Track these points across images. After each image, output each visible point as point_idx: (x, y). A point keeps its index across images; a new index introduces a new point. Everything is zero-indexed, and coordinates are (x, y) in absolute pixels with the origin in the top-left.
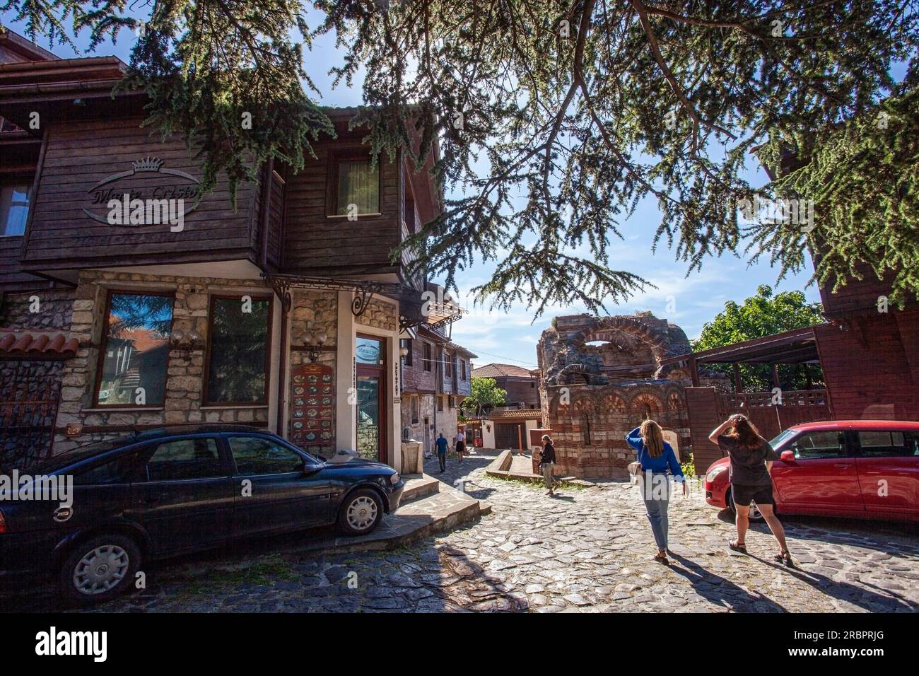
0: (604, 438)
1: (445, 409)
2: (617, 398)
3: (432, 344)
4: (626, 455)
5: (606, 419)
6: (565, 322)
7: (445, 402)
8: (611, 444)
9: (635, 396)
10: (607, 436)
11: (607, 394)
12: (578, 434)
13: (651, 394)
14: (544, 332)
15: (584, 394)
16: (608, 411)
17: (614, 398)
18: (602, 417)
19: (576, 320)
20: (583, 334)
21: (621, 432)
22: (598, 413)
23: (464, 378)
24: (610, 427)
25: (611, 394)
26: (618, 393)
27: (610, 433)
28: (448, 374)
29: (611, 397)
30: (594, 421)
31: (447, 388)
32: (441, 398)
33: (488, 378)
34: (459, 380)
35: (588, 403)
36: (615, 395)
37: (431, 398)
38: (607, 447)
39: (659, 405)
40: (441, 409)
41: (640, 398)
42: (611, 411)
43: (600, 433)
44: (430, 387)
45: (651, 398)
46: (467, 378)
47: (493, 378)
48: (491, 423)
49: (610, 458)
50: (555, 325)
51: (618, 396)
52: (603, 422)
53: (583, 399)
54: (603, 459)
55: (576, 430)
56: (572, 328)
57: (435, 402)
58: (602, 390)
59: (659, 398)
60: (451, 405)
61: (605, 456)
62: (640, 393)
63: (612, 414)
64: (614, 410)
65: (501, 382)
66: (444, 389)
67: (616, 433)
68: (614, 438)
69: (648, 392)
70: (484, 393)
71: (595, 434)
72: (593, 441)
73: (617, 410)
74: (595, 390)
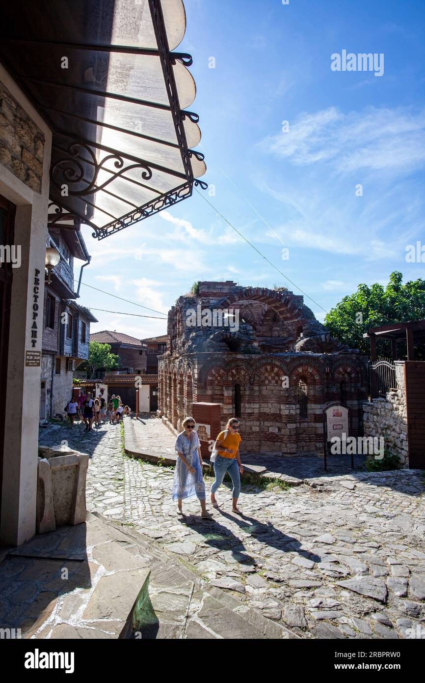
0: (256, 411)
1: (62, 372)
2: (276, 369)
3: (57, 299)
4: (279, 429)
5: (260, 391)
6: (209, 288)
7: (63, 364)
8: (263, 417)
9: (296, 368)
10: (260, 408)
11: (265, 364)
12: (230, 406)
13: (311, 366)
14: (181, 297)
15: (240, 363)
16: (263, 382)
17: (272, 370)
18: (256, 388)
19: (219, 287)
20: (229, 301)
21: (275, 405)
22: (252, 384)
23: (83, 341)
24: (264, 399)
25: (269, 364)
26: (278, 363)
27: (263, 405)
28: (69, 336)
29: (269, 367)
30: (247, 393)
31: (67, 349)
32: (59, 360)
33: (104, 344)
34: (79, 342)
35: (243, 372)
36: (273, 366)
37: (50, 359)
38: (258, 420)
39: (317, 378)
40: (58, 372)
41: (300, 370)
42: (267, 382)
43: (252, 406)
44: (51, 346)
45: (310, 370)
46: (87, 341)
47: (108, 343)
49: (261, 431)
50: (197, 290)
51: (277, 367)
52: (257, 394)
53: (238, 368)
54: (253, 433)
55: (228, 401)
56: (214, 295)
57: (53, 364)
58: (259, 359)
59: (318, 371)
60: (68, 367)
61: (257, 429)
62: (300, 365)
63: (268, 385)
64: (270, 382)
65: (116, 347)
66: (65, 351)
67: (270, 405)
68: (267, 410)
69: (307, 364)
70: (98, 356)
71: (247, 405)
72: (244, 413)
73: (273, 382)
74: (251, 359)
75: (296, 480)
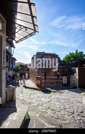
0: (49, 78)
1: (10, 71)
3: (9, 56)
4: (54, 81)
6: (39, 53)
7: (10, 69)
12: (44, 77)
14: (34, 55)
18: (49, 73)
21: (53, 76)
23: (14, 64)
24: (50, 75)
28: (11, 63)
29: (51, 69)
30: (47, 74)
31: (11, 66)
33: (18, 65)
37: (7, 68)
38: (49, 80)
40: (9, 71)
44: (8, 66)
48: (19, 74)
49: (50, 82)
50: (37, 54)
54: (48, 82)
56: (40, 55)
59: (61, 70)
60: (11, 70)
64: (52, 72)
65: (21, 66)
68: (51, 78)
70: (17, 68)
72: (47, 78)
75: (57, 91)
